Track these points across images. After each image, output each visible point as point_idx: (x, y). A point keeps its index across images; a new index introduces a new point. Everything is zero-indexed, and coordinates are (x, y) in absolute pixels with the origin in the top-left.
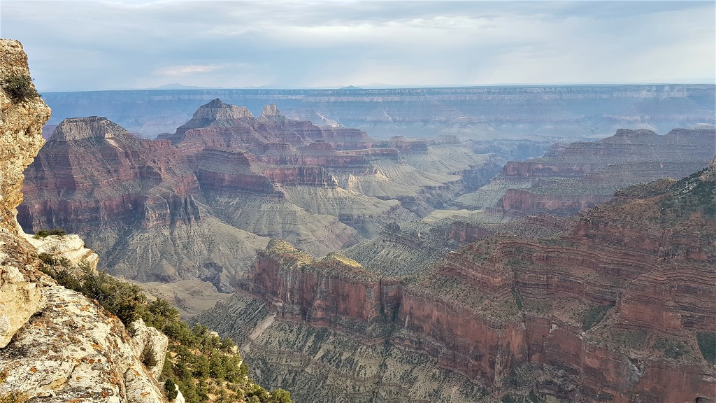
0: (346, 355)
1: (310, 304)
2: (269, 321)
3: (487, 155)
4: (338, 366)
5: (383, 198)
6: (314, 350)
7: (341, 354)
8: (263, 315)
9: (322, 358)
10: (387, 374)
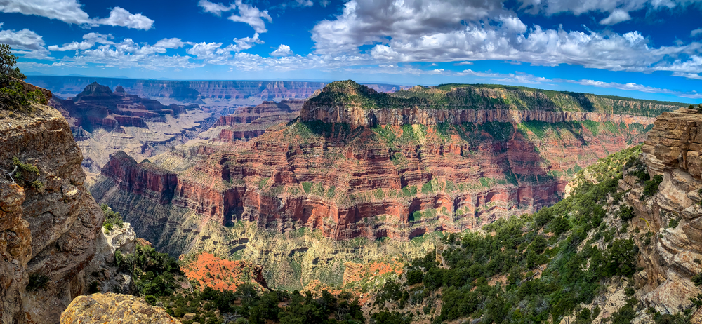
0: (151, 208)
1: (134, 182)
2: (115, 188)
3: (210, 114)
4: (146, 212)
5: (167, 134)
6: (135, 204)
7: (147, 207)
8: (112, 186)
9: (138, 208)
10: (170, 217)
